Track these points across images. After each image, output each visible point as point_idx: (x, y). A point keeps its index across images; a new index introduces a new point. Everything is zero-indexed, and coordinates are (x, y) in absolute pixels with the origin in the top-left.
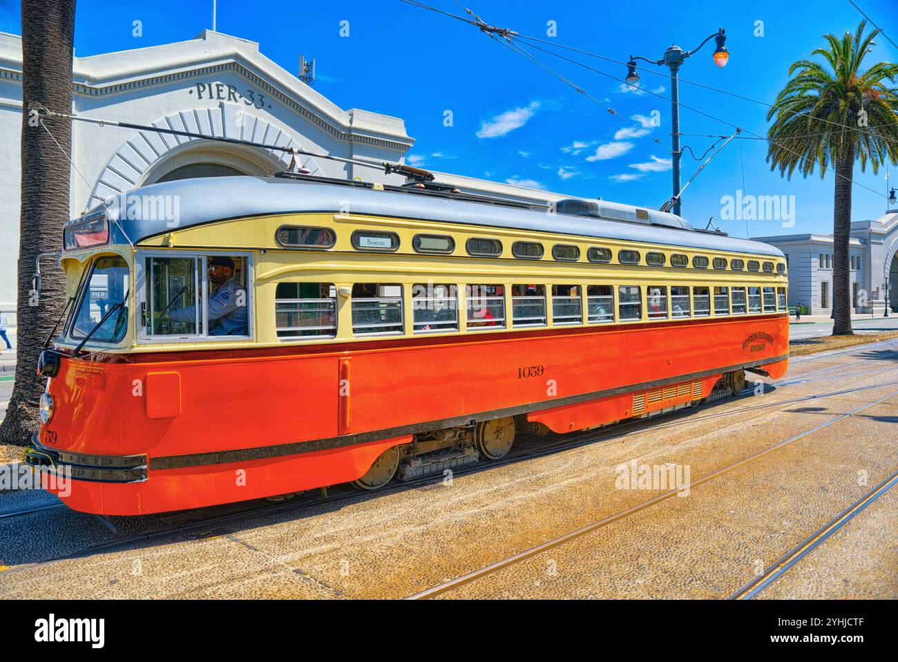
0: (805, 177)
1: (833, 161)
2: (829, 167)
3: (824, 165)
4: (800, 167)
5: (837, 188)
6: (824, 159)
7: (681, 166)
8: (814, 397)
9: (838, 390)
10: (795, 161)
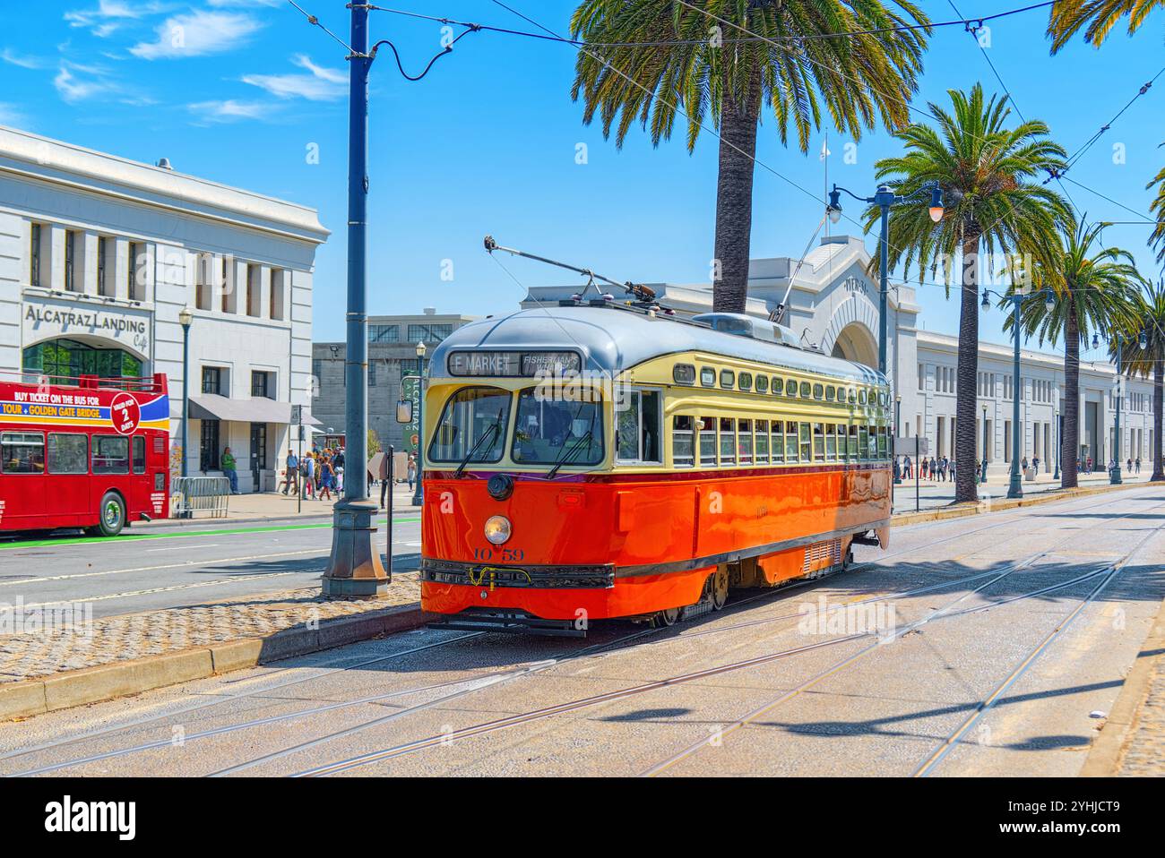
0: (656, 144)
1: (715, 110)
2: (709, 120)
3: (697, 116)
4: (645, 117)
5: (723, 175)
6: (697, 103)
7: (370, 92)
8: (666, 683)
9: (717, 664)
10: (633, 105)
